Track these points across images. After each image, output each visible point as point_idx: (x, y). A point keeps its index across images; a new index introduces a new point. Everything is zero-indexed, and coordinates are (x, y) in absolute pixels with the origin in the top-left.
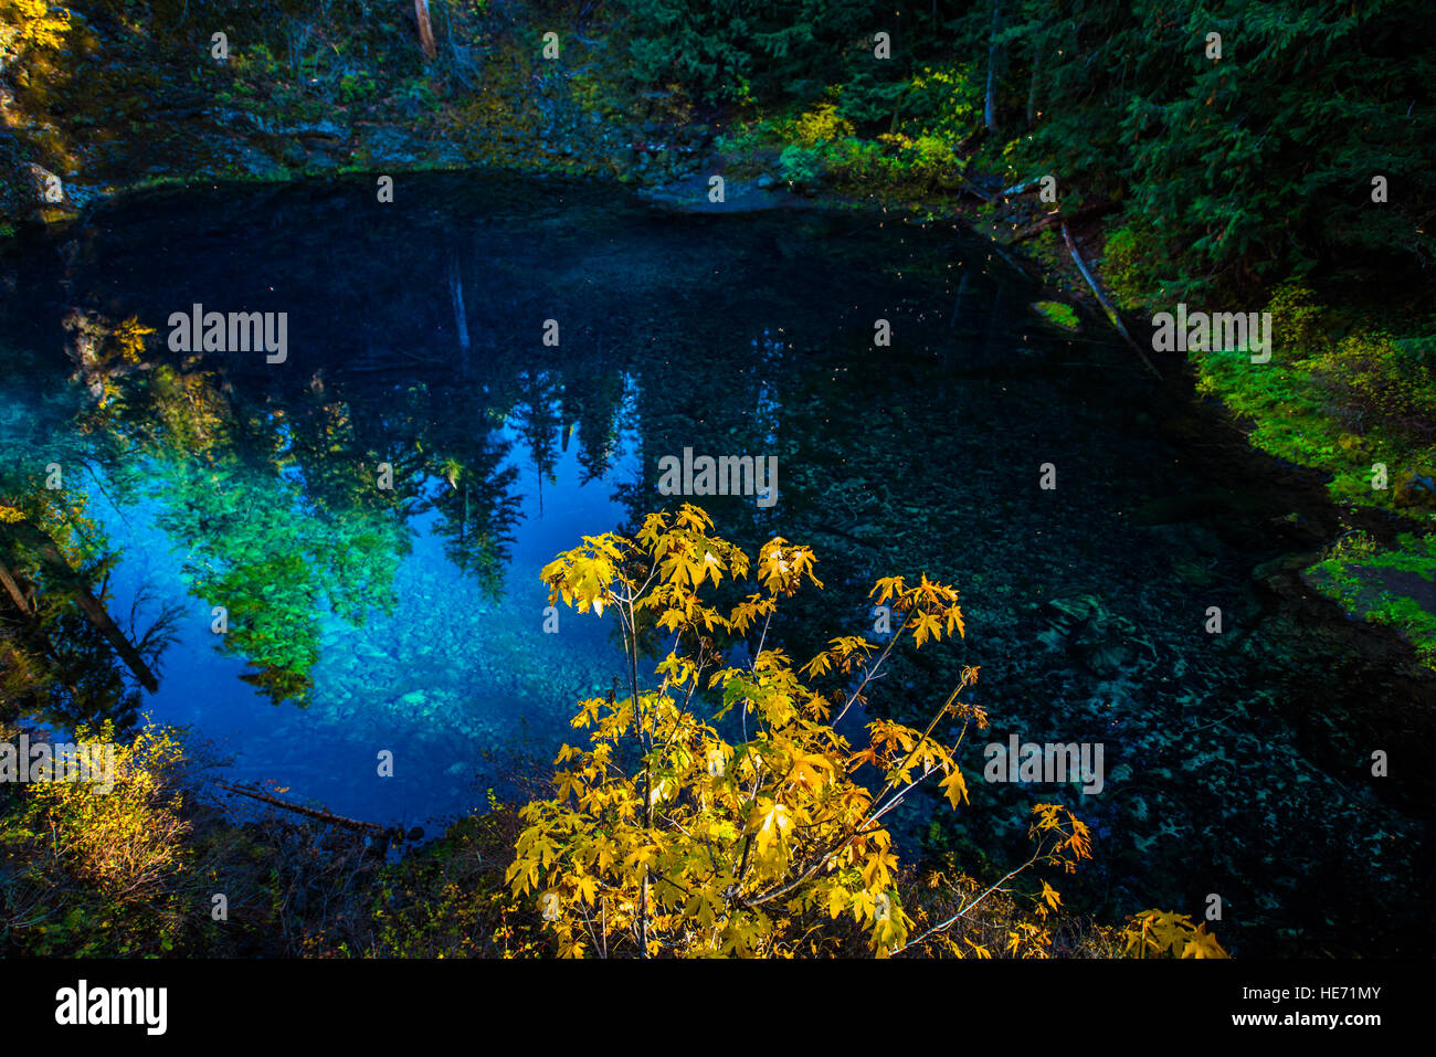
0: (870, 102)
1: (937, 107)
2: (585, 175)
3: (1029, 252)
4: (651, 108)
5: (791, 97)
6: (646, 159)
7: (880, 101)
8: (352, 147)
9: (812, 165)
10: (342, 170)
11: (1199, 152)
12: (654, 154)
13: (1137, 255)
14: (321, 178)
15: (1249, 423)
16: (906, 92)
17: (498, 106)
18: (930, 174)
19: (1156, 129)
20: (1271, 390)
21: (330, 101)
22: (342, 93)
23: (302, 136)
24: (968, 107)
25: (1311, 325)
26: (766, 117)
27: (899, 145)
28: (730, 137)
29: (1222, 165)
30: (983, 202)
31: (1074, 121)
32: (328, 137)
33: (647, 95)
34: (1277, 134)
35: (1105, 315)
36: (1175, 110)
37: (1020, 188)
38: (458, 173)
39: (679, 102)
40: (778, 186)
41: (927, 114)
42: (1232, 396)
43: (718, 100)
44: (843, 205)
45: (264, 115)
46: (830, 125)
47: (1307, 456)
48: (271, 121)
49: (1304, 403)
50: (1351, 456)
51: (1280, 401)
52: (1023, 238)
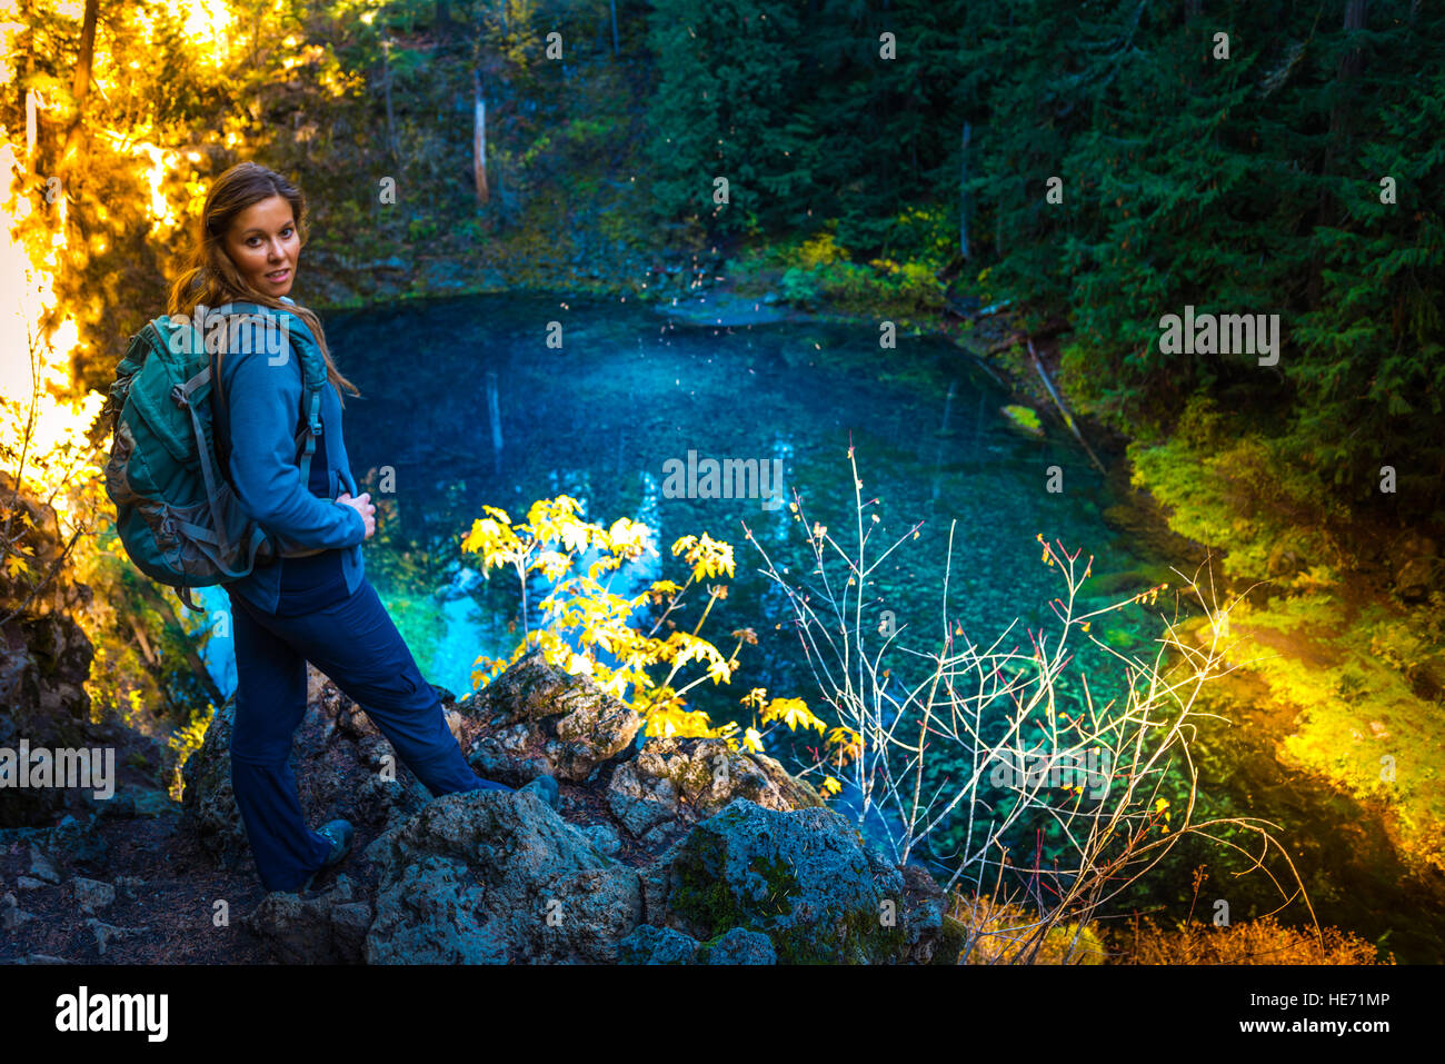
0: (863, 233)
1: (921, 239)
2: (609, 294)
3: (1002, 363)
4: (670, 238)
5: (793, 228)
6: (664, 279)
7: (872, 233)
8: (413, 277)
9: (812, 285)
10: (403, 296)
11: (1123, 284)
12: (671, 276)
13: (1084, 367)
14: (385, 304)
15: (1169, 510)
16: (894, 226)
17: (537, 238)
18: (917, 294)
19: (1089, 265)
20: (1186, 483)
21: (399, 240)
22: (410, 234)
23: (375, 271)
24: (947, 241)
25: (1217, 428)
26: (772, 244)
27: (889, 269)
28: (739, 261)
29: (1139, 296)
30: (963, 320)
31: (1029, 255)
32: (395, 270)
33: (666, 227)
34: (1178, 274)
35: (1062, 419)
36: (1100, 251)
37: (993, 309)
38: (499, 295)
39: (695, 232)
40: (780, 304)
41: (913, 245)
42: (1158, 488)
43: (730, 230)
44: (840, 320)
45: (347, 255)
46: (828, 251)
47: (1211, 537)
48: (352, 259)
49: (1210, 494)
50: (1242, 536)
51: (1193, 491)
52: (997, 352)
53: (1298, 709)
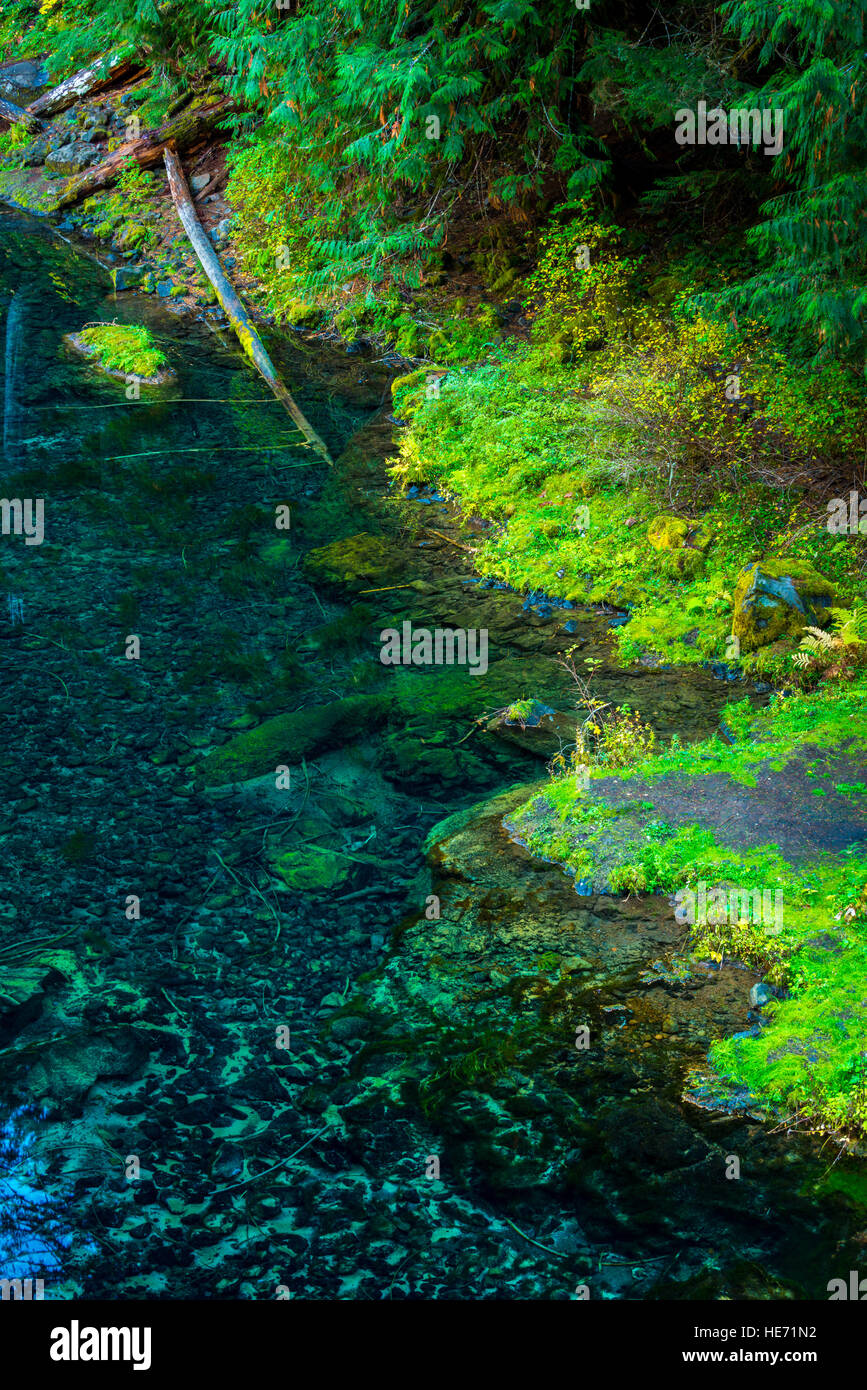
3: (94, 222)
15: (482, 528)
20: (535, 451)
35: (233, 342)
42: (458, 476)
47: (588, 577)
49: (596, 468)
50: (670, 563)
51: (552, 470)
52: (83, 194)
53: (760, 964)
